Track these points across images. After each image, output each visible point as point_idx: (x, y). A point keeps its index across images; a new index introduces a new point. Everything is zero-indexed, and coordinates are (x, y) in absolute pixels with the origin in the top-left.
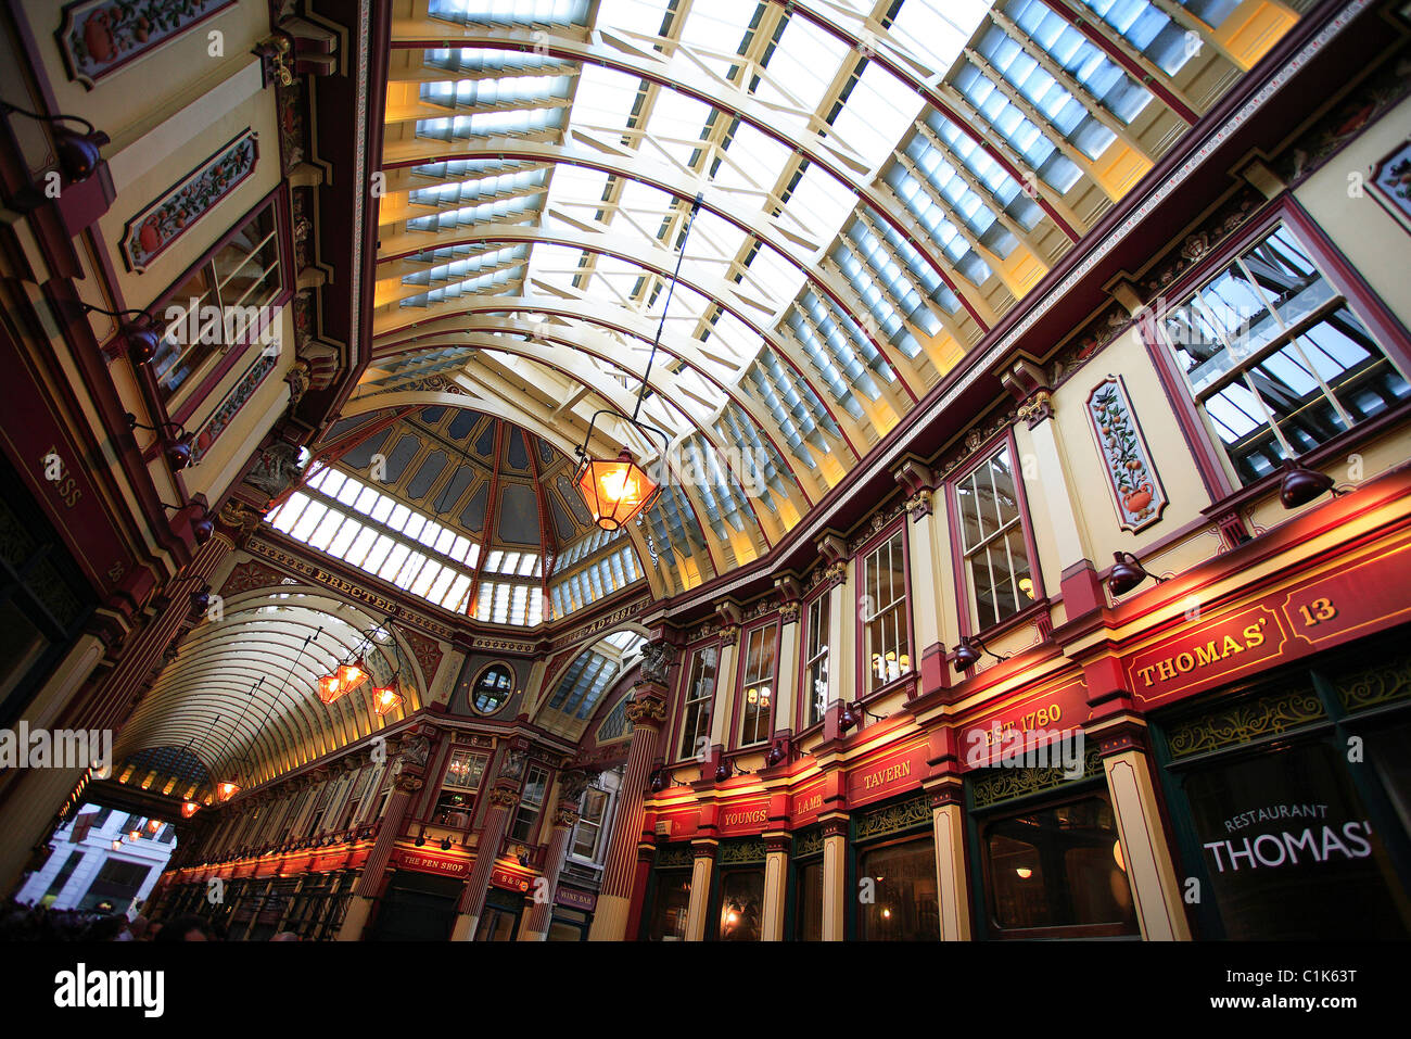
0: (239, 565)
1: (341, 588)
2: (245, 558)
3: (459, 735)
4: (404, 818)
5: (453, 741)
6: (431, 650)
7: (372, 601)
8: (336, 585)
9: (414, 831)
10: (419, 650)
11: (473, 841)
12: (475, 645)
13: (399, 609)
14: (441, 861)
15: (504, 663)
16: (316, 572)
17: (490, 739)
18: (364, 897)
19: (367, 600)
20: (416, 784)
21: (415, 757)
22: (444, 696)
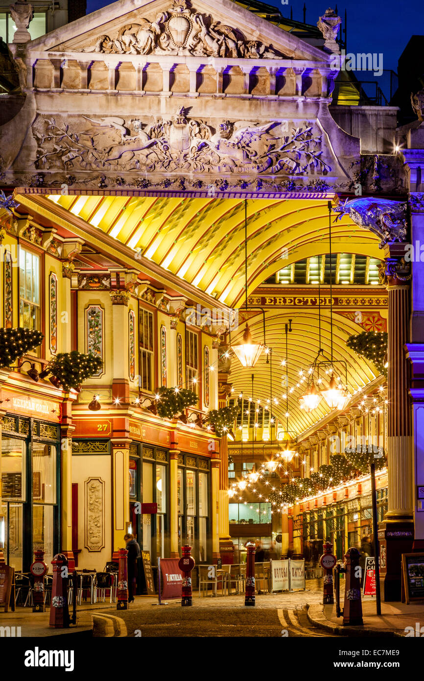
1: (287, 303)
6: (376, 319)
7: (314, 303)
8: (282, 303)
10: (367, 325)
13: (336, 299)
16: (263, 300)
19: (309, 303)
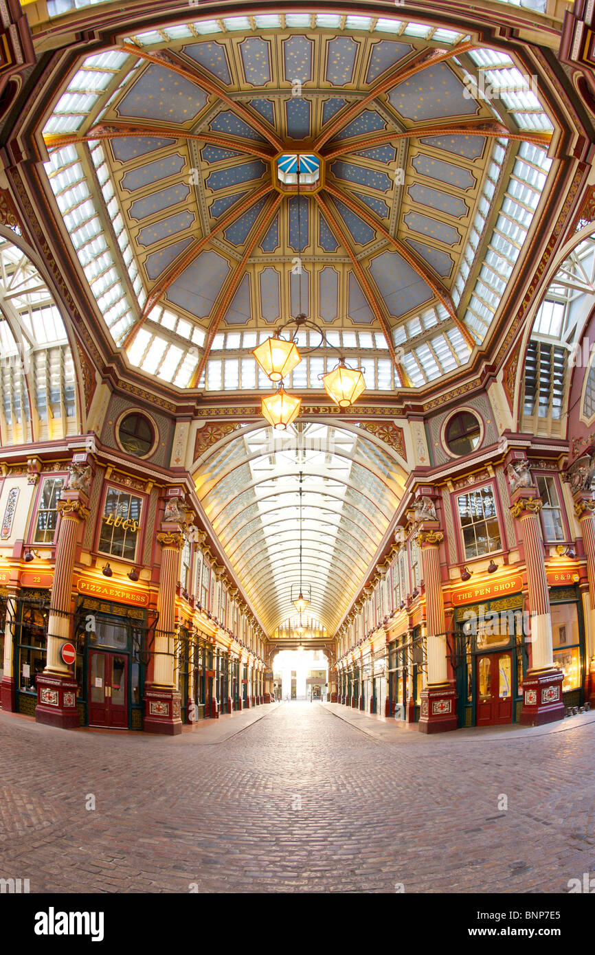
0: (199, 431)
2: (200, 424)
3: (454, 484)
4: (441, 567)
5: (452, 490)
6: (391, 429)
7: (317, 412)
9: (455, 573)
11: (514, 557)
12: (426, 408)
14: (492, 586)
15: (460, 409)
16: (258, 410)
17: (486, 471)
18: (437, 635)
19: (311, 412)
20: (437, 536)
21: (424, 516)
22: (423, 459)
